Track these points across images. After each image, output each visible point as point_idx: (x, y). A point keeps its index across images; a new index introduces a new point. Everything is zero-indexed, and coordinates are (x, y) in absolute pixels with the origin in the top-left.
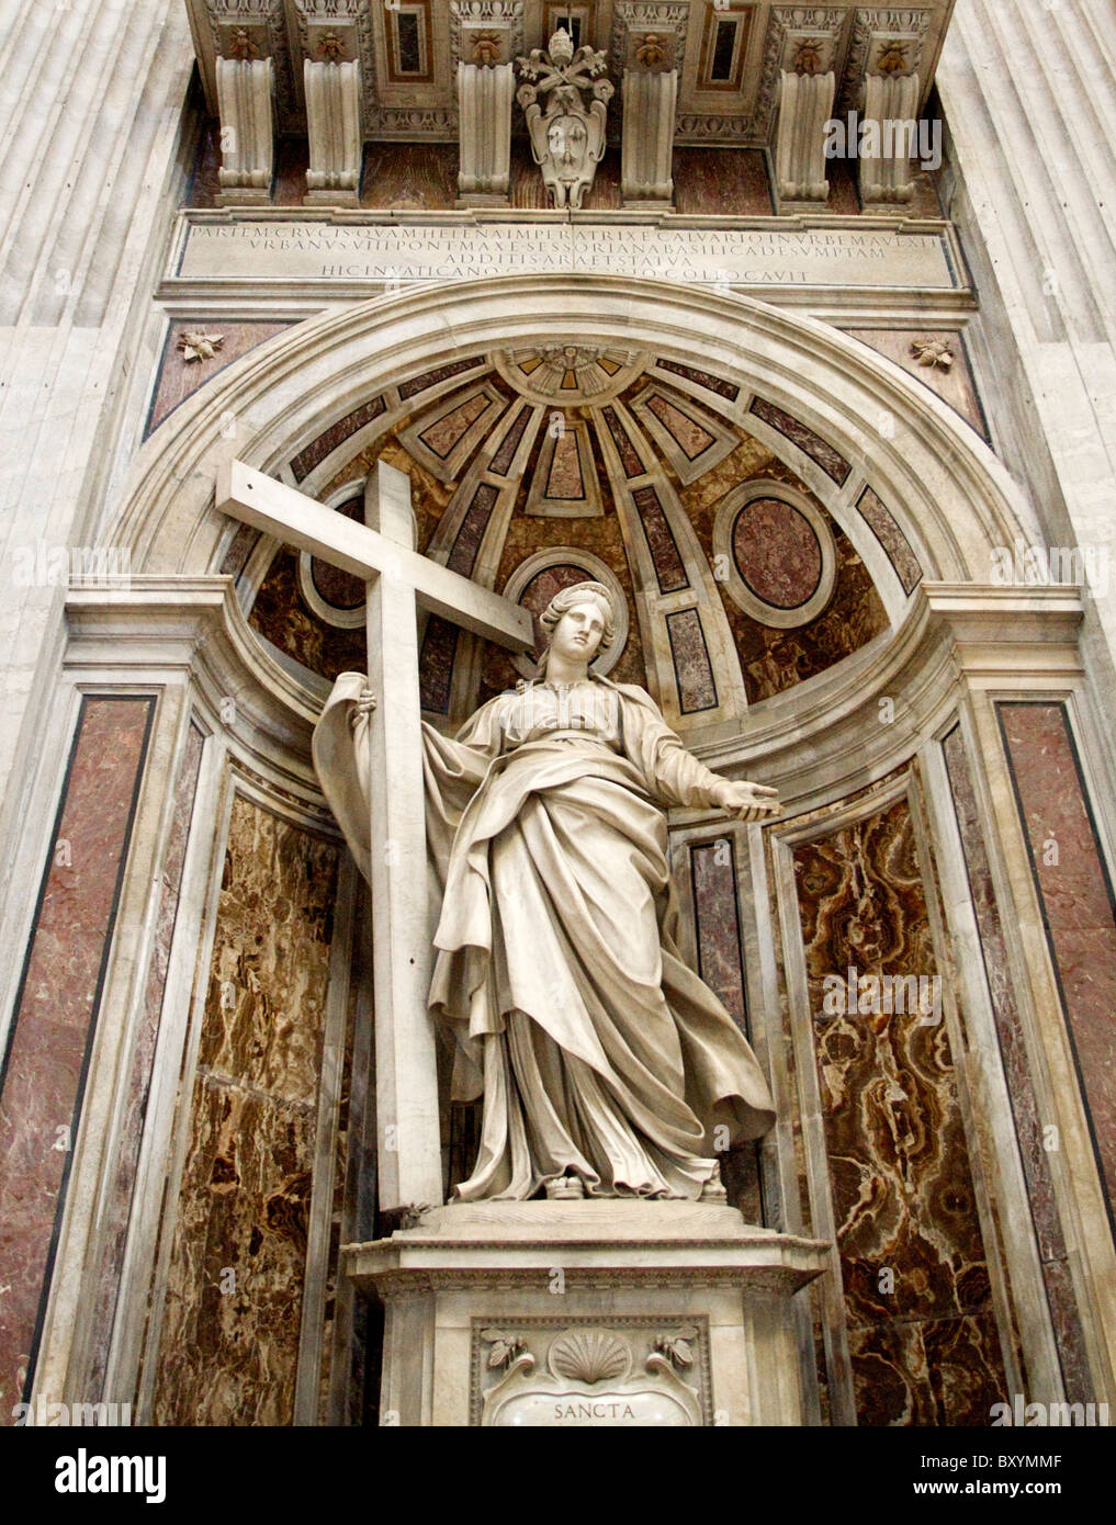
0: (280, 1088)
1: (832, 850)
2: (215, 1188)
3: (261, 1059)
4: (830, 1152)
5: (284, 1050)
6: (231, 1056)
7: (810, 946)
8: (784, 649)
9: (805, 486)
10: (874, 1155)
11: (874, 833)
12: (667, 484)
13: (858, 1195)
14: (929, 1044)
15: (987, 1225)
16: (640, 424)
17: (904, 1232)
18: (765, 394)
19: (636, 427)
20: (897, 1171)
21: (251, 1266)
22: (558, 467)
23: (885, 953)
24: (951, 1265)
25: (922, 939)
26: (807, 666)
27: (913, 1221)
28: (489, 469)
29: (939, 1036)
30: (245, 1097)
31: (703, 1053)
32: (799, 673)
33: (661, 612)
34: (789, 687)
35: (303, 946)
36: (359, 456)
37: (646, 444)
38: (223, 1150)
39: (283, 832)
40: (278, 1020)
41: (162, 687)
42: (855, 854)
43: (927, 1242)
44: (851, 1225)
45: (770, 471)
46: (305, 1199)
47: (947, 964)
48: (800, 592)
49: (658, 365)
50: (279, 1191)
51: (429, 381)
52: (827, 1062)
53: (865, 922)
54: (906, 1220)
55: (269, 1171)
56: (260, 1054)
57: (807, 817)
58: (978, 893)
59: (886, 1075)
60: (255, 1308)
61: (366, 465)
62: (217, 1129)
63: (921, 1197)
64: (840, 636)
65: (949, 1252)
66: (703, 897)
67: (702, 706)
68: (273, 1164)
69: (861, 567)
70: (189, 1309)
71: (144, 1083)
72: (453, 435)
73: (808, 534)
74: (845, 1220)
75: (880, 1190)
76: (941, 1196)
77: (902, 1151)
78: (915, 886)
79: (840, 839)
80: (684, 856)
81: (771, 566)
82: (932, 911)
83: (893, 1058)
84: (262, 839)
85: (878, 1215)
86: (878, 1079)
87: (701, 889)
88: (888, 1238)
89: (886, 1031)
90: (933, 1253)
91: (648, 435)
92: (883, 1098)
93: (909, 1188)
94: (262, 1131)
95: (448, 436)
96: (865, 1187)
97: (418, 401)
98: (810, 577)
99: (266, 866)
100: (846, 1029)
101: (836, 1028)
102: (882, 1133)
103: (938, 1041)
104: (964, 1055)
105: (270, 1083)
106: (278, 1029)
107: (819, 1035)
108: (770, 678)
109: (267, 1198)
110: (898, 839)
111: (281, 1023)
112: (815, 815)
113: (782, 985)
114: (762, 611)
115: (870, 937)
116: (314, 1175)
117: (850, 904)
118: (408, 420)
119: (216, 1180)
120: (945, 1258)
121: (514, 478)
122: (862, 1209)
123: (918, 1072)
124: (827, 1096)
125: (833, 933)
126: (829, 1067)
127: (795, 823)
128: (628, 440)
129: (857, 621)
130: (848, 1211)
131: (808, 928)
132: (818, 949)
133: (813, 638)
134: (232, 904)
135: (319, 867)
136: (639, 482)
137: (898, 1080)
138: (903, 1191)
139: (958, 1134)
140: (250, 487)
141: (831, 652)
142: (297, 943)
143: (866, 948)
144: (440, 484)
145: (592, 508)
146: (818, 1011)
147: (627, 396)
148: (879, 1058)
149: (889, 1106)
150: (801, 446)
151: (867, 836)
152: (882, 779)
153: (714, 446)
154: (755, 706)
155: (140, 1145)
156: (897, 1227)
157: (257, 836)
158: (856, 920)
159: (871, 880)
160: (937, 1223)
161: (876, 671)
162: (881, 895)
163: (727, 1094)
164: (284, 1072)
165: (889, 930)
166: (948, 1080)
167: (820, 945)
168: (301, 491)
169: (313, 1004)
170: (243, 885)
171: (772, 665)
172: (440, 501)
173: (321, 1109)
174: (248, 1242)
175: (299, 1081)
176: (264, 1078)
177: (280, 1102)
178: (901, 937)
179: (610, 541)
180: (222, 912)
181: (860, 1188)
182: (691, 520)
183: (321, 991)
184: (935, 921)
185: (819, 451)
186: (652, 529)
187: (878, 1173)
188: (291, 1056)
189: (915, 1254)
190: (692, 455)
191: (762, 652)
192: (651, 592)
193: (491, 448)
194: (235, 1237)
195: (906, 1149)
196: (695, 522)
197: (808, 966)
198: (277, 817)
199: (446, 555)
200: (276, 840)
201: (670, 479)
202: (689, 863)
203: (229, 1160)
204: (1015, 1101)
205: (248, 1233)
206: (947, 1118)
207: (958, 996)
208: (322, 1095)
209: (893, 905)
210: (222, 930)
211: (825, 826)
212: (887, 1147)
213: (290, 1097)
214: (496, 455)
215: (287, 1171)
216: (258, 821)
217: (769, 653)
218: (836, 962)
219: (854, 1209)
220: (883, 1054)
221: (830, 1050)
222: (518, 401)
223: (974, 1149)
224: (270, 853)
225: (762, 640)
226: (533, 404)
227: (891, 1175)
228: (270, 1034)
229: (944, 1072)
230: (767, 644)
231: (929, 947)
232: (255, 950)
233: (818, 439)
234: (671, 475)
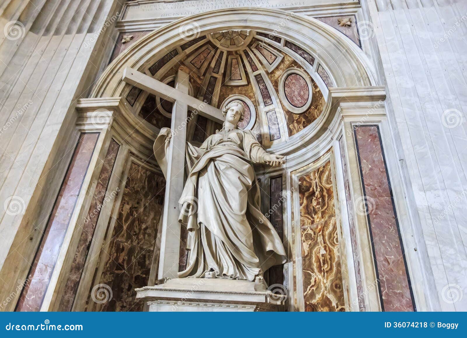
0: (142, 244)
1: (309, 178)
2: (116, 272)
3: (136, 236)
4: (303, 269)
5: (144, 234)
6: (125, 235)
7: (302, 207)
8: (299, 120)
9: (303, 68)
10: (316, 270)
11: (320, 172)
12: (264, 73)
13: (310, 283)
14: (332, 236)
15: (345, 294)
16: (255, 55)
17: (323, 295)
18: (288, 39)
19: (254, 56)
20: (322, 275)
21: (127, 294)
22: (233, 70)
23: (322, 208)
24: (336, 307)
25: (332, 203)
26: (305, 124)
27: (326, 292)
28: (213, 72)
29: (335, 233)
30: (130, 246)
31: (263, 237)
32: (303, 126)
33: (265, 112)
34: (300, 130)
35: (153, 205)
36: (172, 68)
37: (257, 60)
38: (120, 261)
39: (149, 174)
40: (143, 225)
41: (101, 129)
42: (315, 178)
43: (329, 299)
44: (308, 292)
45: (293, 65)
46: (147, 276)
47: (338, 210)
48: (303, 102)
49: (257, 34)
50: (139, 274)
51: (190, 44)
52: (304, 242)
53: (317, 199)
54: (324, 292)
55: (136, 268)
56: (136, 235)
57: (303, 168)
58: (346, 187)
59: (320, 246)
60: (128, 306)
61: (174, 71)
62: (119, 255)
63: (328, 284)
64: (314, 114)
65: (335, 302)
66: (273, 193)
67: (276, 138)
68: (137, 266)
69: (319, 91)
70: (104, 306)
71: (89, 240)
72: (201, 62)
73: (305, 83)
74: (306, 290)
75: (317, 281)
76: (334, 284)
77: (324, 269)
78: (331, 187)
79: (312, 175)
80: (268, 181)
81: (295, 95)
82: (334, 194)
83: (323, 240)
84: (141, 175)
85: (316, 289)
86: (318, 247)
87: (273, 190)
88: (318, 297)
89: (321, 232)
90: (330, 302)
91: (258, 58)
92: (319, 253)
93: (325, 281)
94: (135, 256)
95: (199, 62)
96: (313, 281)
97: (188, 51)
98: (306, 97)
99: (142, 183)
100: (310, 232)
101: (307, 231)
102: (318, 264)
103: (335, 235)
104: (341, 239)
105: (138, 243)
106: (143, 228)
107: (302, 233)
108: (295, 129)
109: (134, 276)
110: (327, 173)
111: (144, 226)
112: (305, 168)
113: (293, 218)
114: (293, 109)
115: (318, 203)
116: (151, 269)
117: (313, 193)
118: (186, 57)
119: (116, 270)
120: (334, 304)
121: (220, 74)
122: (311, 287)
123: (329, 245)
124: (303, 251)
125: (308, 203)
126: (305, 243)
127: (300, 170)
128: (252, 60)
129: (319, 108)
130: (307, 288)
131: (301, 201)
132: (304, 207)
133: (307, 115)
134: (129, 192)
135: (160, 183)
136: (256, 73)
137: (323, 247)
138: (323, 282)
139: (339, 265)
140: (132, 74)
141: (312, 119)
142: (151, 204)
143: (317, 207)
144: (199, 77)
145: (244, 82)
146: (303, 226)
147: (250, 46)
148: (319, 240)
149: (321, 256)
150: (300, 55)
151: (319, 172)
152: (323, 155)
153: (277, 59)
154: (291, 137)
155: (86, 258)
156: (321, 293)
157: (139, 174)
158: (315, 198)
159: (319, 186)
160: (332, 293)
161: (320, 121)
162: (322, 190)
163: (269, 250)
164: (143, 240)
165: (323, 200)
166: (337, 247)
167: (304, 206)
168: (154, 78)
169: (155, 221)
170: (133, 187)
171: (296, 125)
172: (199, 82)
173: (155, 251)
174: (127, 287)
175: (148, 243)
176: (136, 242)
177: (142, 249)
178: (327, 203)
179: (250, 92)
180: (125, 194)
181: (311, 281)
182: (272, 84)
183: (158, 218)
184: (335, 197)
185: (306, 56)
186: (261, 87)
187: (316, 276)
188: (146, 235)
189: (326, 302)
190: (271, 63)
191: (293, 121)
192: (262, 106)
193: (213, 65)
194: (123, 286)
195: (325, 269)
196: (273, 84)
197: (301, 213)
198: (147, 170)
199: (202, 98)
200: (146, 175)
201: (265, 71)
202: (269, 183)
203: (122, 264)
204: (354, 254)
205: (127, 285)
206: (336, 260)
207: (340, 220)
208: (155, 247)
209: (325, 193)
210: (125, 200)
211: (308, 170)
212: (320, 267)
213: (145, 247)
214: (214, 67)
215: (142, 268)
216: (140, 170)
217: (295, 121)
218: (308, 211)
219: (309, 287)
220: (320, 239)
221: (305, 238)
222: (218, 50)
223: (343, 270)
224: (144, 179)
225: (293, 118)
226: (223, 51)
227: (320, 277)
228: (140, 229)
229: (336, 245)
230: (295, 119)
231: (334, 205)
232: (136, 205)
233: (305, 52)
234: (265, 70)
